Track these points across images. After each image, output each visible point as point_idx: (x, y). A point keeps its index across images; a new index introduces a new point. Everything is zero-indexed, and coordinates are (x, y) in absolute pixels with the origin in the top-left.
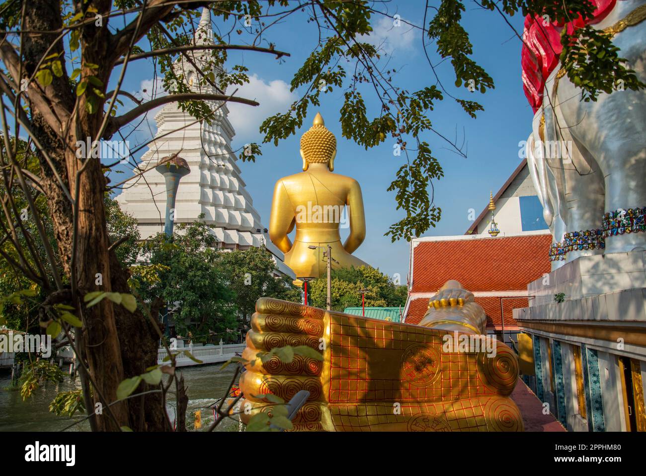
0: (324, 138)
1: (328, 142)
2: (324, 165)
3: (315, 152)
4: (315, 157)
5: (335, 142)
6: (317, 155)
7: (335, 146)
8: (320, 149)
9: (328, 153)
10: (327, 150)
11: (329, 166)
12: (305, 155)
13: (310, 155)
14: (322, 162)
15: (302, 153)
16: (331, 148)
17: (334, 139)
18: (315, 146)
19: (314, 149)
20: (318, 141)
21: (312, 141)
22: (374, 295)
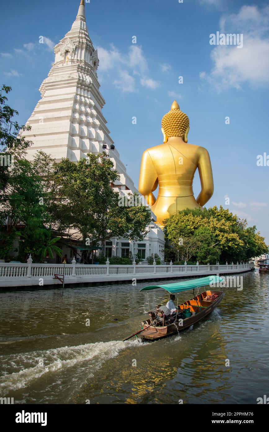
0: (179, 118)
1: (183, 120)
2: (180, 138)
3: (173, 128)
4: (173, 132)
5: (188, 121)
6: (174, 130)
7: (188, 123)
8: (177, 126)
9: (183, 129)
10: (182, 126)
11: (183, 139)
12: (165, 131)
13: (168, 131)
14: (178, 136)
15: (163, 130)
16: (185, 125)
17: (187, 119)
18: (172, 124)
19: (171, 126)
20: (175, 120)
21: (170, 120)
22: (226, 228)
